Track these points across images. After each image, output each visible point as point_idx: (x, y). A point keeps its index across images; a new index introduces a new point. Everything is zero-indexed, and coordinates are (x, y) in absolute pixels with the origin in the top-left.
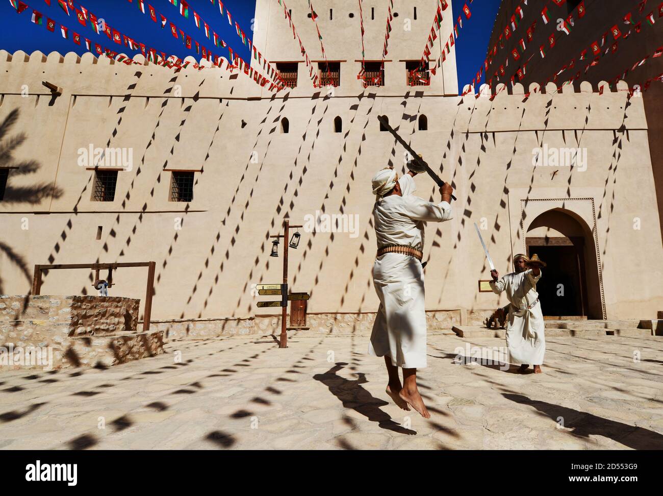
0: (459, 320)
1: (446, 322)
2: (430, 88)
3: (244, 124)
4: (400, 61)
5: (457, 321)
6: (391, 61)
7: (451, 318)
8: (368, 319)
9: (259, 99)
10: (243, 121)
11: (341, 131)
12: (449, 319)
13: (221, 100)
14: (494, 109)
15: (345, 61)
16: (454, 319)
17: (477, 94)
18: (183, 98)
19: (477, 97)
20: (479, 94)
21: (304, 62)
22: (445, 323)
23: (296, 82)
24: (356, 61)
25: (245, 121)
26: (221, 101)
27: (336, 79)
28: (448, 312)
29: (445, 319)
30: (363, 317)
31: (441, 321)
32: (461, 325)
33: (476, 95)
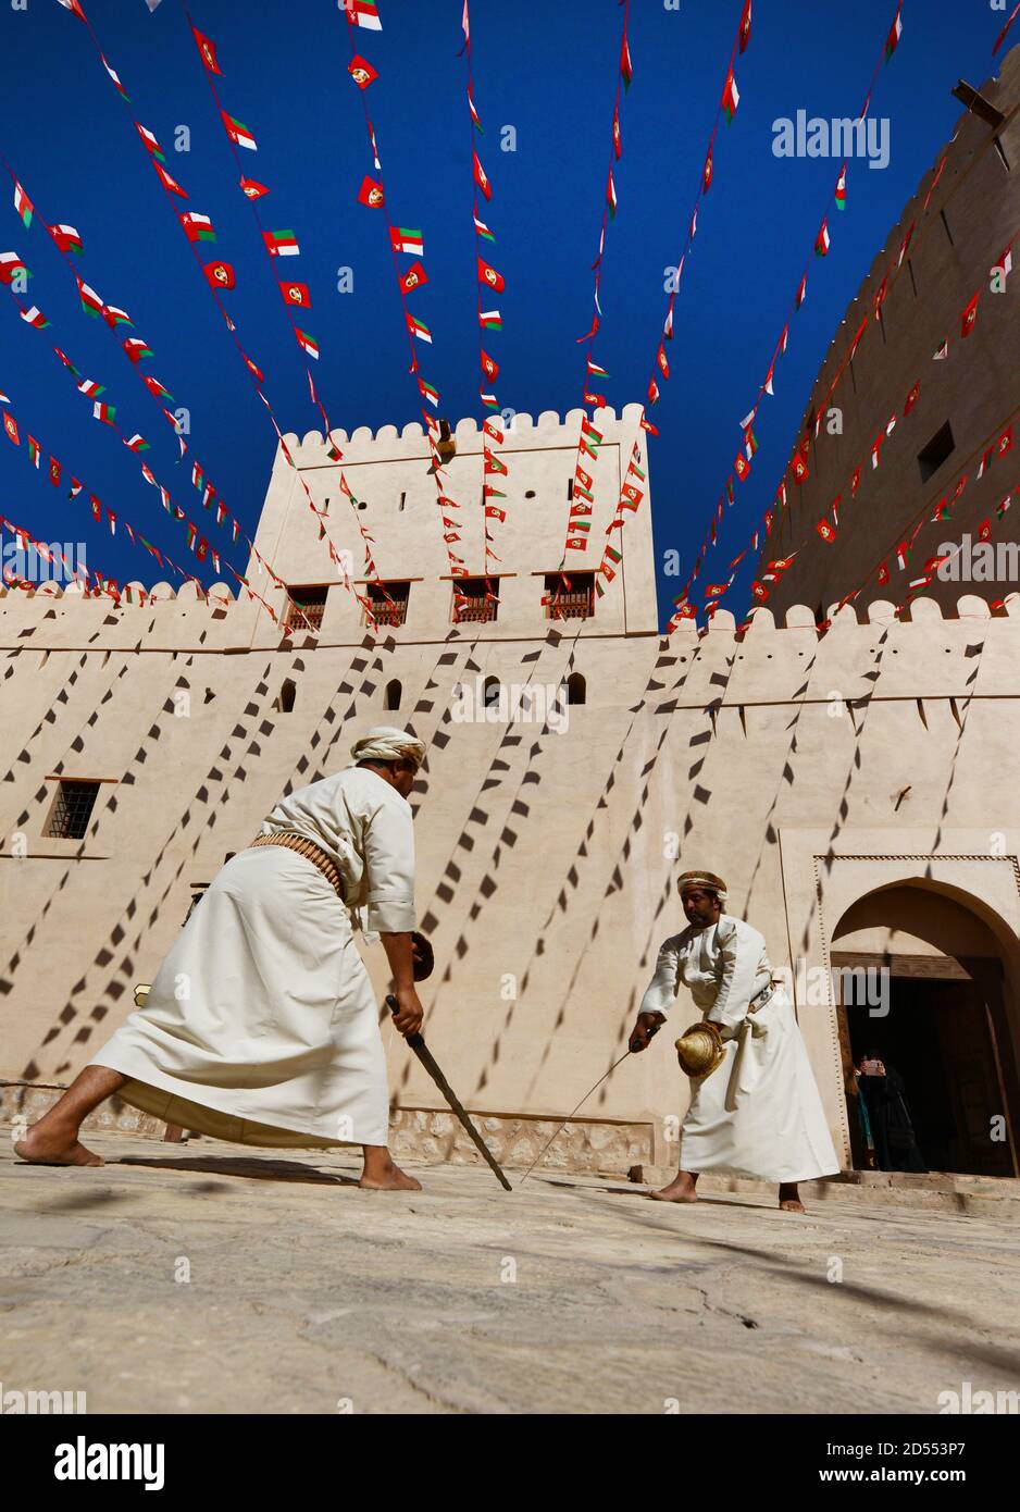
0: (648, 1152)
1: (613, 1155)
2: (595, 621)
3: (210, 696)
4: (533, 574)
5: (642, 1154)
6: (515, 575)
7: (627, 1144)
8: (416, 1124)
9: (246, 651)
10: (208, 690)
11: (397, 708)
12: (621, 1147)
13: (175, 653)
14: (741, 658)
15: (421, 579)
16: (634, 1148)
17: (702, 629)
18: (109, 652)
19: (702, 635)
20: (707, 630)
21: (340, 583)
22: (609, 1155)
23: (320, 621)
24: (442, 578)
25: (213, 691)
26: (175, 656)
27: (399, 613)
28: (619, 1128)
29: (610, 1147)
30: (405, 1119)
31: (599, 1150)
32: (653, 1164)
33: (699, 631)
